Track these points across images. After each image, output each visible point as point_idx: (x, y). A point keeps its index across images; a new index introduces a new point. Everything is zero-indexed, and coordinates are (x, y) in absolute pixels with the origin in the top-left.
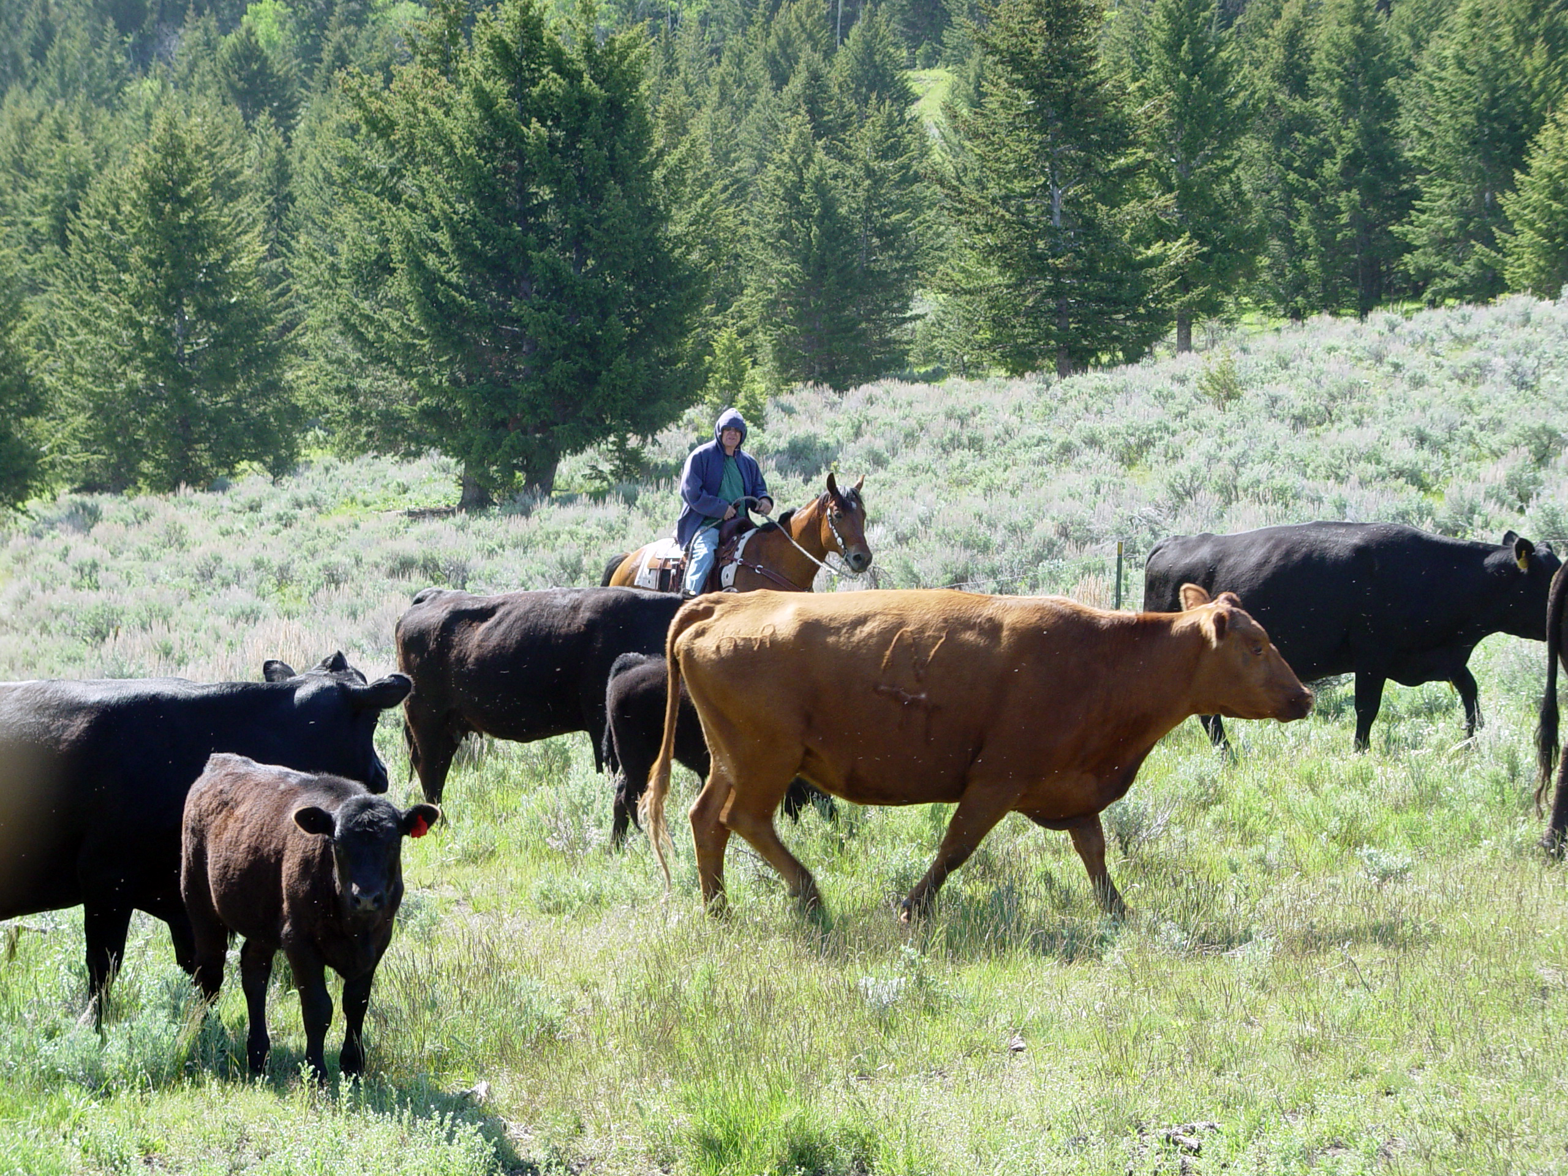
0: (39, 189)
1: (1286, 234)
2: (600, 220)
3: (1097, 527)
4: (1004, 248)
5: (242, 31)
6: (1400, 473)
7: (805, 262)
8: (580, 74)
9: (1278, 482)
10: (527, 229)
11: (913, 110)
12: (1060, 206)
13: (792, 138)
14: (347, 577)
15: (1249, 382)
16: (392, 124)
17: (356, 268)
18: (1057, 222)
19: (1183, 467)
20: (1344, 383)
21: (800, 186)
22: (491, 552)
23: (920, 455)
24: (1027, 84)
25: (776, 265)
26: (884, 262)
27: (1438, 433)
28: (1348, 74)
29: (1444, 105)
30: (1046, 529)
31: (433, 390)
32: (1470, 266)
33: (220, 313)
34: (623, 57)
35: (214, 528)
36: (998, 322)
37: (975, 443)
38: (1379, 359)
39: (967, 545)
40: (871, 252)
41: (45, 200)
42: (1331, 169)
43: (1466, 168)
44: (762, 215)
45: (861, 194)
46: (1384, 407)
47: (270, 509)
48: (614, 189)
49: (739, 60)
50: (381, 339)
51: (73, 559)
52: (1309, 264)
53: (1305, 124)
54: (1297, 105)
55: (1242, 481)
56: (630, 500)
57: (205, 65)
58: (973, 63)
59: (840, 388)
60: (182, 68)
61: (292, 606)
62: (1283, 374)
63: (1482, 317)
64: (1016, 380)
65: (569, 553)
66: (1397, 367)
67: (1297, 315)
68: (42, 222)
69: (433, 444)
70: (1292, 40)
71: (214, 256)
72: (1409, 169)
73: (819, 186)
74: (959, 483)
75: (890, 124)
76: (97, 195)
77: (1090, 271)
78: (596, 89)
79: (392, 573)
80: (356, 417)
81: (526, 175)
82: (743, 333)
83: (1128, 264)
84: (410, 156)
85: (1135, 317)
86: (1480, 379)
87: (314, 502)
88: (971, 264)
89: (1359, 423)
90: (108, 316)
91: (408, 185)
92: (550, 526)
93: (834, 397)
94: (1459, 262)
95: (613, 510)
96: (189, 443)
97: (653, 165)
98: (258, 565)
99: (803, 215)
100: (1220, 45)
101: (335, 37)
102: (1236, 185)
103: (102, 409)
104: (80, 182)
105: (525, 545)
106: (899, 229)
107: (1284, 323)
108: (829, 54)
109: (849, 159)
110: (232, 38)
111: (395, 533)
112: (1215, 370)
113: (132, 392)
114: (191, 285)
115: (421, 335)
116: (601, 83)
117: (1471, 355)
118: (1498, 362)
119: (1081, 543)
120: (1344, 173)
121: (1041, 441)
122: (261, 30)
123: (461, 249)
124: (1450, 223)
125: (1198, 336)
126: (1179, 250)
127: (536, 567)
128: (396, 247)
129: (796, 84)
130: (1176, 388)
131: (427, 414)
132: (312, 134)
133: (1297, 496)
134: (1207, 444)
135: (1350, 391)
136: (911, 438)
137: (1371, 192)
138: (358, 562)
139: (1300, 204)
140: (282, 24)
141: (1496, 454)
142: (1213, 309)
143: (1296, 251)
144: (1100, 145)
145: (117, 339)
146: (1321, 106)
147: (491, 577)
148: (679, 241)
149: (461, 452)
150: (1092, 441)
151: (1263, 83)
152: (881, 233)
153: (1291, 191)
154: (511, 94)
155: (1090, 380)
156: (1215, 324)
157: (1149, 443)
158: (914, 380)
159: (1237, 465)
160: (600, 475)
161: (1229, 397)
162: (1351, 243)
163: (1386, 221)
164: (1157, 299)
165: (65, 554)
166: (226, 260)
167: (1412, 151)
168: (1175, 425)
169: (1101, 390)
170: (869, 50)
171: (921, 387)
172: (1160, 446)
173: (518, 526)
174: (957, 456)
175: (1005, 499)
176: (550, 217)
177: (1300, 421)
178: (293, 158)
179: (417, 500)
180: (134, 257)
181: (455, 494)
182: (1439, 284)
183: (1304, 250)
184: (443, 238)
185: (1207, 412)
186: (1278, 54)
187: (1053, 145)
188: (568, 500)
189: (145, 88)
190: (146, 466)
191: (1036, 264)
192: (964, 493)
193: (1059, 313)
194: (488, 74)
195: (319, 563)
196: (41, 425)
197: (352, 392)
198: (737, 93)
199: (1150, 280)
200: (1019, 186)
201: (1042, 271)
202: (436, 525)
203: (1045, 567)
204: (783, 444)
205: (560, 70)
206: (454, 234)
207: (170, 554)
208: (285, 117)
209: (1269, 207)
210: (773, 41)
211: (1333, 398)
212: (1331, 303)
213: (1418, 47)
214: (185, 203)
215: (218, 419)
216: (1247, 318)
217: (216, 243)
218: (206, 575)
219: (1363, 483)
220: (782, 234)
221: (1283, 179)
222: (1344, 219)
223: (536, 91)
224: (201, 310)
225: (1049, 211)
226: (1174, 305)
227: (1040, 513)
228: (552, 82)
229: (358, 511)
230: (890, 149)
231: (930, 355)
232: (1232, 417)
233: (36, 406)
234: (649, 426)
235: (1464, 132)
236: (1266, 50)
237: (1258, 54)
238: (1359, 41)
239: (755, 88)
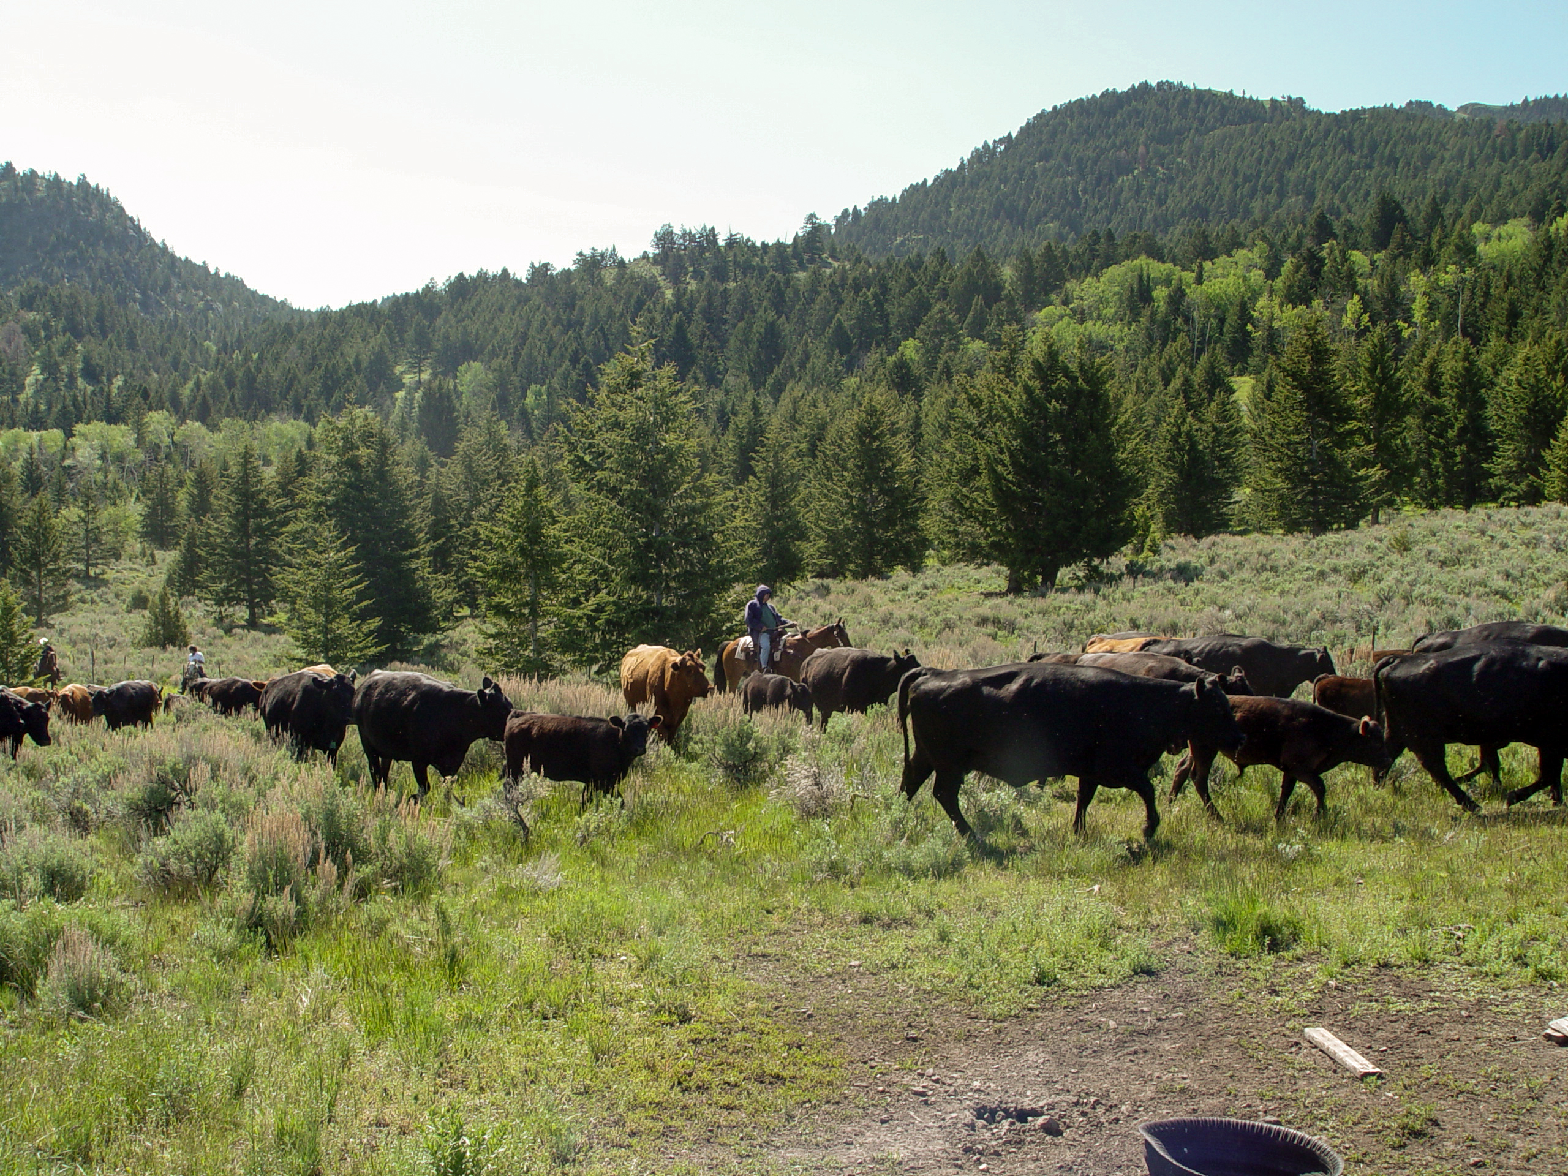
0: (803, 430)
1: (1428, 465)
2: (1084, 450)
3: (1340, 615)
4: (1287, 469)
5: (899, 354)
6: (1496, 593)
7: (1180, 473)
8: (1076, 378)
9: (1433, 595)
10: (1048, 454)
11: (1234, 397)
12: (1316, 449)
13: (1175, 410)
14: (955, 626)
15: (1416, 542)
16: (981, 402)
17: (960, 471)
18: (1314, 457)
19: (1384, 585)
20: (1466, 544)
21: (1179, 434)
22: (1026, 616)
23: (1245, 574)
24: (1300, 387)
25: (1165, 474)
26: (1220, 473)
27: (1515, 573)
28: (1461, 386)
29: (1511, 403)
30: (1314, 615)
31: (997, 533)
32: (1523, 486)
33: (890, 492)
34: (1098, 370)
35: (886, 598)
36: (1282, 506)
37: (1274, 569)
38: (1483, 533)
39: (1274, 622)
40: (1214, 468)
41: (806, 436)
42: (1451, 434)
43: (1522, 436)
44: (1159, 448)
45: (1210, 439)
46: (1487, 558)
47: (913, 589)
48: (1092, 436)
49: (1146, 370)
50: (972, 506)
51: (820, 612)
52: (1440, 482)
53: (1439, 410)
54: (1435, 401)
55: (1415, 594)
56: (1097, 591)
57: (881, 371)
58: (1265, 376)
59: (1198, 537)
60: (870, 372)
61: (928, 639)
62: (1433, 539)
63: (1535, 513)
64: (1290, 537)
65: (1068, 617)
66: (1493, 537)
67: (1432, 507)
68: (804, 446)
69: (995, 559)
70: (1433, 368)
71: (888, 464)
72: (1493, 436)
73: (1188, 434)
74: (1266, 589)
75: (1223, 404)
76: (831, 433)
77: (1331, 482)
78: (1085, 386)
79: (978, 624)
80: (958, 545)
81: (1048, 428)
82: (1148, 508)
83: (1348, 479)
84: (990, 417)
85: (1353, 506)
86: (1536, 546)
87: (934, 587)
88: (1267, 476)
89: (1475, 567)
90: (836, 493)
91: (988, 432)
92: (1056, 604)
93: (1195, 542)
94: (1518, 484)
95: (1088, 596)
96: (872, 555)
97: (1112, 424)
98: (911, 617)
99: (1180, 449)
100: (1397, 370)
101: (944, 357)
102: (1404, 440)
103: (832, 538)
104: (823, 427)
105: (1044, 612)
106: (1229, 457)
107: (1426, 511)
108: (1192, 367)
109: (1202, 421)
110: (894, 358)
111: (978, 604)
112: (1398, 535)
113: (846, 529)
114: (877, 478)
115: (993, 506)
116: (1087, 383)
117: (1531, 533)
118: (1546, 537)
119: (1334, 621)
120: (1458, 436)
121: (1308, 569)
122: (907, 352)
123: (1015, 463)
124: (1513, 463)
125: (1382, 517)
126: (1376, 473)
127: (1050, 624)
128: (982, 462)
129: (1176, 383)
130: (1377, 544)
131: (993, 545)
132: (932, 404)
133: (1443, 602)
134: (1395, 574)
135: (1470, 549)
136: (1240, 565)
137: (1472, 447)
138: (960, 618)
139: (1435, 451)
140: (917, 351)
141: (1547, 585)
142: (1390, 503)
143: (1433, 475)
144: (1337, 419)
145: (840, 503)
146: (1447, 402)
147: (1028, 628)
148: (1124, 462)
149: (1011, 565)
150: (1335, 570)
151: (1419, 391)
152: (1219, 459)
153: (1430, 444)
154: (1042, 388)
155: (1330, 538)
156: (1390, 511)
157: (1365, 572)
158: (1234, 534)
159: (1412, 584)
160: (1078, 578)
161: (1406, 550)
162: (1461, 472)
163: (1480, 462)
164: (1365, 498)
165: (816, 609)
166: (894, 466)
167: (1494, 427)
168: (1378, 563)
169: (1337, 544)
170: (1213, 368)
171: (1238, 538)
172: (1370, 574)
173: (1040, 603)
174: (1265, 575)
175: (1291, 598)
176: (1060, 449)
177: (1443, 564)
178: (923, 416)
179: (985, 587)
180: (850, 465)
181: (1004, 585)
182: (1507, 494)
183: (1437, 475)
184: (1006, 458)
185: (1394, 557)
186: (1425, 375)
187: (1313, 418)
188: (1064, 590)
189: (852, 381)
190: (852, 566)
191: (1304, 478)
192: (1268, 595)
193: (1315, 503)
194: (1030, 378)
195: (940, 618)
196: (804, 545)
197: (955, 533)
198: (1145, 387)
199: (1361, 488)
200: (1294, 438)
201: (1307, 481)
202: (999, 601)
203: (1314, 633)
204: (1172, 565)
205: (1066, 376)
206: (1011, 456)
207: (867, 610)
208: (918, 396)
209: (1419, 451)
210: (1163, 361)
211: (1460, 552)
212: (1450, 502)
213: (1496, 373)
214: (875, 438)
215: (887, 544)
216: (1406, 508)
217: (890, 458)
218: (885, 622)
219: (1479, 597)
220: (1169, 459)
221: (1427, 438)
222: (1458, 459)
223: (1054, 387)
224: (882, 491)
225: (1310, 451)
226: (1374, 501)
227: (1310, 606)
228: (1064, 383)
229: (955, 592)
230: (1224, 417)
231: (1241, 522)
232: (1408, 560)
233: (803, 536)
234: (1105, 554)
235: (1521, 418)
236: (1419, 373)
237: (1414, 375)
238: (1466, 369)
239: (1153, 385)
